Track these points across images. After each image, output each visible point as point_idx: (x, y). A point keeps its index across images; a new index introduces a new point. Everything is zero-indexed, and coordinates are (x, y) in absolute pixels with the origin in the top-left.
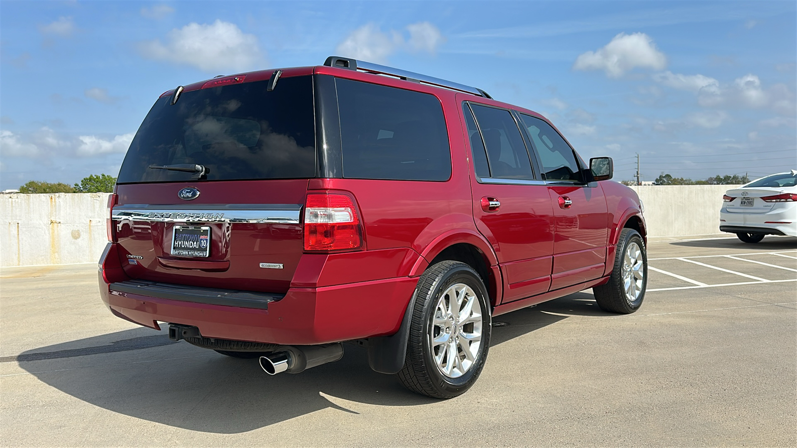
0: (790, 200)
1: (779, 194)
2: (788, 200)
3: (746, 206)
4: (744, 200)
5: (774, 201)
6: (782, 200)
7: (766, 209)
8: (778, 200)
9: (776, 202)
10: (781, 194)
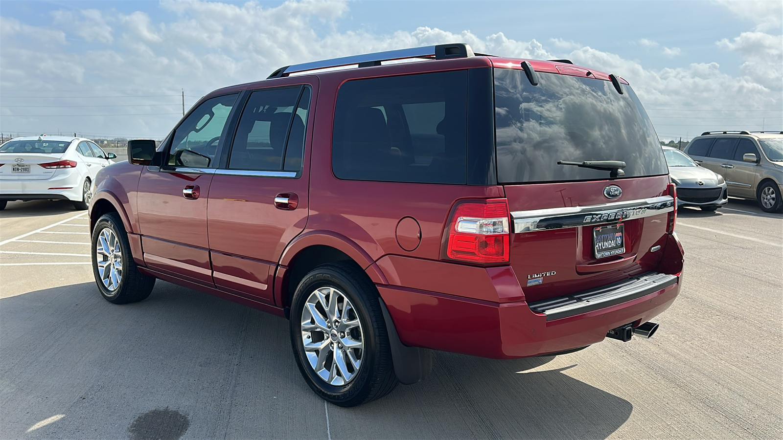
0: (69, 166)
1: (59, 161)
2: (67, 166)
3: (20, 172)
4: (17, 167)
5: (55, 167)
6: (61, 167)
7: (47, 175)
8: (58, 167)
9: (57, 168)
10: (61, 160)
